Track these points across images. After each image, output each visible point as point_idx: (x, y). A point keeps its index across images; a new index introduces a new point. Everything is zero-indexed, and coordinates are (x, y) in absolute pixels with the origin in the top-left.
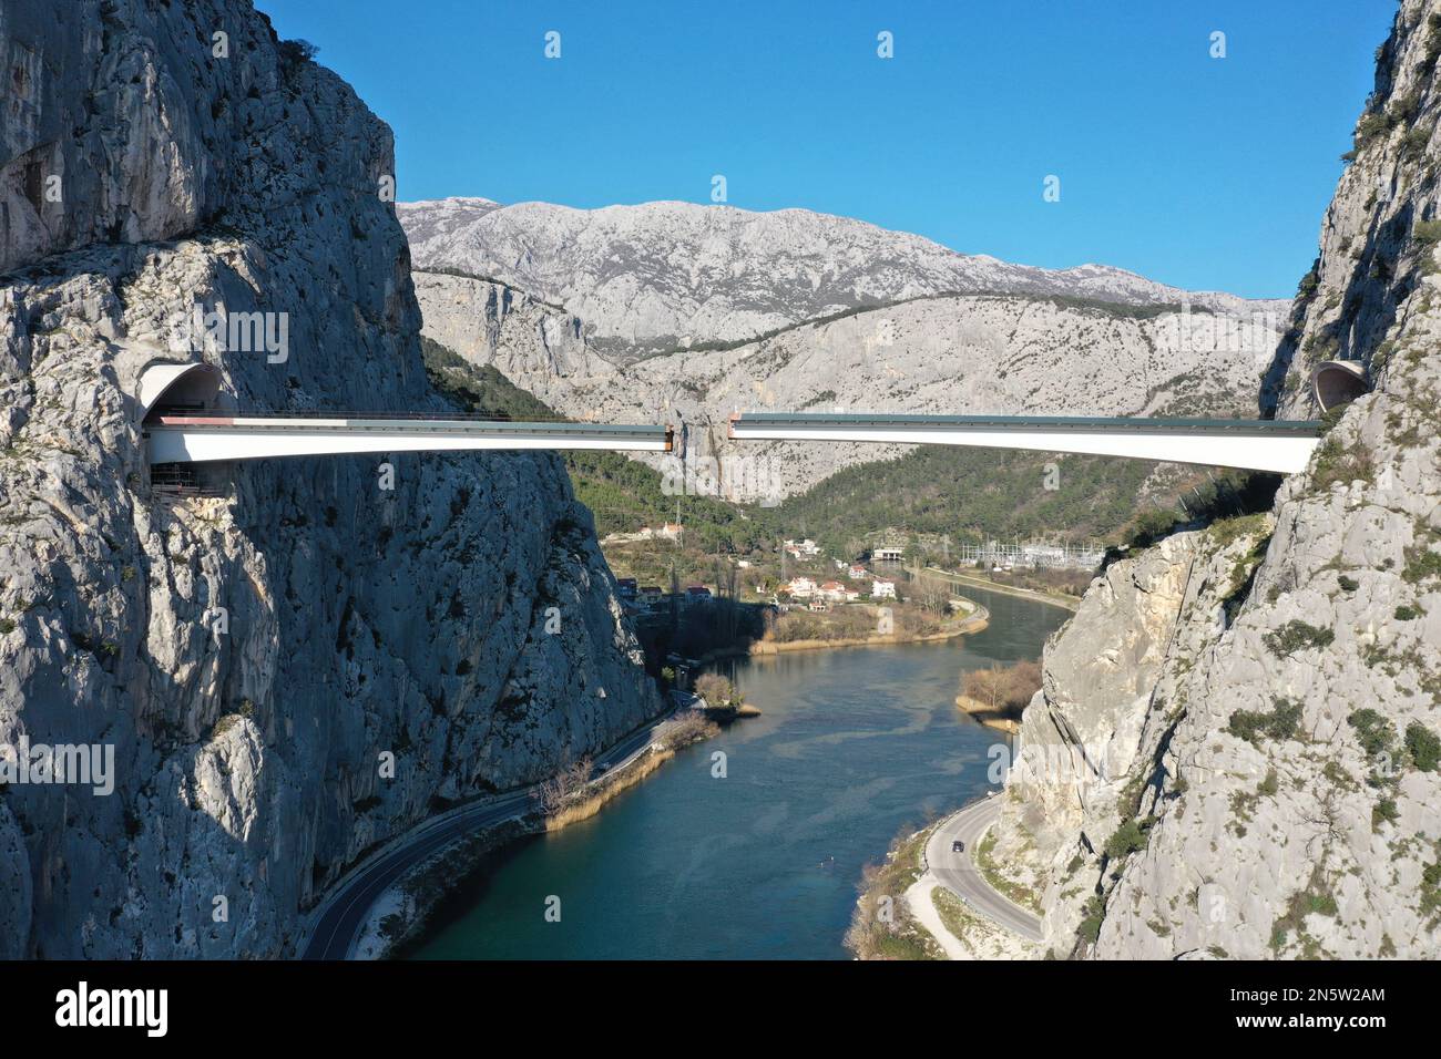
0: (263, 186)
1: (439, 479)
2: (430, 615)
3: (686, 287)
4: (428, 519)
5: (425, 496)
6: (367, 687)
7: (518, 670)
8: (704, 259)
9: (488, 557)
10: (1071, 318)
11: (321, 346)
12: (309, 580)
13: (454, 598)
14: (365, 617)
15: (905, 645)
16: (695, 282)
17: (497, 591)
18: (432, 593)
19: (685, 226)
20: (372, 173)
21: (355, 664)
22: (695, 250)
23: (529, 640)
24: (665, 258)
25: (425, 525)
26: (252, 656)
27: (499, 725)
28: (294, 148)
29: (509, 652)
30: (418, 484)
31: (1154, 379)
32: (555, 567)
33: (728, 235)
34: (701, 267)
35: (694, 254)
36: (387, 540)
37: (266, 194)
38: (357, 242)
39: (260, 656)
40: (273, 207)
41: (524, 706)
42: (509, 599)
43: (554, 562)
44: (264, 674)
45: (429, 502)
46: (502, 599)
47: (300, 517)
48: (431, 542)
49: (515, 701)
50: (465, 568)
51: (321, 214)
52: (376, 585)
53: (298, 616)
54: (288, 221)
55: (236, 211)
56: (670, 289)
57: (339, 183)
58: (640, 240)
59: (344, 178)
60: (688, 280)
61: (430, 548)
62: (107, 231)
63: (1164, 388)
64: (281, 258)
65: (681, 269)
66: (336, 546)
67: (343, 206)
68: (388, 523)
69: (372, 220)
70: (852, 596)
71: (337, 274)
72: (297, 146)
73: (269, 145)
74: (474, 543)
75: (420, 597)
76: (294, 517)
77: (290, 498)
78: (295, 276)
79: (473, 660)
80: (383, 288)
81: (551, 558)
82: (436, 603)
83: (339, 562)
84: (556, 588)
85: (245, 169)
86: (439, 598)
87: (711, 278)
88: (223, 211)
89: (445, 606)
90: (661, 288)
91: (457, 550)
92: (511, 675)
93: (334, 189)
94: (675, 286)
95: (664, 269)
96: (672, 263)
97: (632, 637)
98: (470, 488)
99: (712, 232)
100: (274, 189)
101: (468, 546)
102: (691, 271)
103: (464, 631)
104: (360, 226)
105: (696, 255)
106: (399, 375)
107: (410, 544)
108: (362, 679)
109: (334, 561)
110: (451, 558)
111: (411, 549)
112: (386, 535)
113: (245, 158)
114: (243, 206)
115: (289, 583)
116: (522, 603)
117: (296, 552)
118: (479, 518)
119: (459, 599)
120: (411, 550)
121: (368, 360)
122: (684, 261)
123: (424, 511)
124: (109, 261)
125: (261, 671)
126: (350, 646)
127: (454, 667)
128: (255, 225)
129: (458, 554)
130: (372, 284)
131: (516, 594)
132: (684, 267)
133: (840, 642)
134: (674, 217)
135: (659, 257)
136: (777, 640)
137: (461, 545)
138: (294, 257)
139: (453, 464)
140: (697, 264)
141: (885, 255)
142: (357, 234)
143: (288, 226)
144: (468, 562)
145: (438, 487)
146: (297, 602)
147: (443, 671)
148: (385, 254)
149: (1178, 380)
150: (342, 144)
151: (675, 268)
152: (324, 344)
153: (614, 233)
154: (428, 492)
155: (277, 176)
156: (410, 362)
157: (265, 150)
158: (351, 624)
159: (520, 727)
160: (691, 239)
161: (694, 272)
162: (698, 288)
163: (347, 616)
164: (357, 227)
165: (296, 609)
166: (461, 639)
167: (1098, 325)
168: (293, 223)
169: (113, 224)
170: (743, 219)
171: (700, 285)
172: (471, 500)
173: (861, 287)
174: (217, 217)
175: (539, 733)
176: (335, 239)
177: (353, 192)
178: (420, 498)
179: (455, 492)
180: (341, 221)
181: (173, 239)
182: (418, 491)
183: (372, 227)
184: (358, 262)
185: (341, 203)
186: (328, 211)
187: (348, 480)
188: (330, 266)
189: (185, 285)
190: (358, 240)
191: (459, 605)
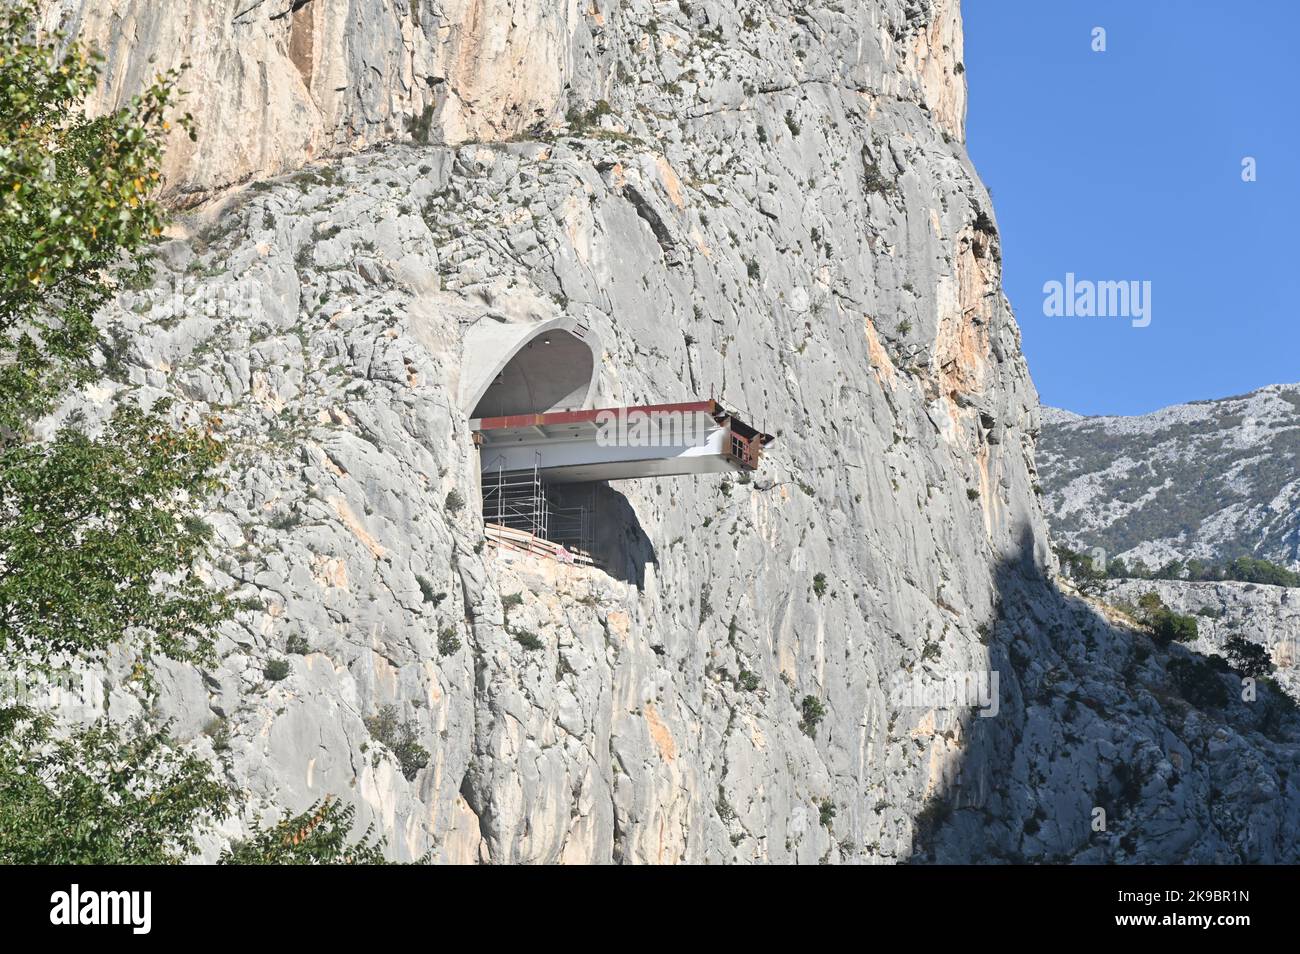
0: (682, 70)
1: (1069, 738)
4: (1041, 814)
5: (1033, 767)
11: (791, 377)
20: (909, 58)
25: (1031, 828)
28: (742, 2)
30: (1018, 740)
36: (937, 826)
37: (686, 87)
38: (876, 198)
40: (698, 111)
45: (1043, 779)
47: (744, 674)
51: (795, 131)
54: (727, 139)
55: (628, 114)
59: (849, 67)
62: (412, 123)
64: (713, 200)
66: (820, 778)
67: (845, 127)
69: (907, 153)
71: (828, 248)
76: (734, 671)
77: (726, 632)
78: (741, 237)
83: (827, 812)
85: (646, 40)
88: (602, 108)
93: (826, 91)
98: (1145, 767)
100: (702, 77)
106: (972, 495)
109: (816, 807)
113: (645, 21)
114: (642, 107)
115: (722, 790)
117: (736, 732)
118: (1168, 833)
121: (897, 439)
123: (1030, 794)
124: (414, 170)
128: (664, 141)
130: (908, 287)
138: (740, 202)
139: (1102, 713)
142: (872, 182)
143: (727, 148)
145: (1066, 755)
146: (736, 828)
148: (936, 226)
152: (798, 375)
154: (1041, 761)
155: (707, 54)
156: (1003, 483)
157: (685, 7)
164: (874, 168)
168: (738, 142)
169: (420, 113)
172: (1145, 790)
174: (593, 117)
176: (825, 181)
177: (866, 97)
178: (1020, 769)
179: (1106, 770)
180: (840, 151)
181: (518, 138)
182: (1017, 753)
183: (908, 167)
184: (878, 242)
185: (840, 119)
186: (811, 129)
187: (847, 654)
188: (814, 231)
189: (540, 209)
190: (877, 195)
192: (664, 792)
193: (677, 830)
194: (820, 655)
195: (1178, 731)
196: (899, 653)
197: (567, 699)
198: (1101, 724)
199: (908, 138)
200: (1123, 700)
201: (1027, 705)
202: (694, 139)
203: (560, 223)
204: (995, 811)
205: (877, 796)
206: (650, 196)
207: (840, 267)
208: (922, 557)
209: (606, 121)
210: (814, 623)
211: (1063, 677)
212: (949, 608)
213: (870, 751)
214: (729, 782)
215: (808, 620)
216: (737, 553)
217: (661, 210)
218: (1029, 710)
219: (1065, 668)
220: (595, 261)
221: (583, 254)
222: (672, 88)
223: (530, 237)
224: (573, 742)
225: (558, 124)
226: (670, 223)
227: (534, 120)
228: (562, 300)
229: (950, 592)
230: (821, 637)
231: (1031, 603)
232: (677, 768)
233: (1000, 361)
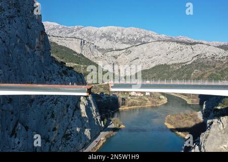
2: (45, 118)
3: (114, 40)
6: (20, 145)
7: (69, 127)
9: (62, 102)
10: (179, 45)
14: (22, 124)
15: (152, 107)
17: (64, 110)
18: (46, 113)
19: (114, 30)
21: (17, 139)
23: (72, 120)
24: (111, 35)
27: (64, 141)
28: (8, 6)
29: (66, 124)
31: (194, 55)
33: (121, 32)
34: (117, 37)
38: (29, 30)
41: (70, 136)
42: (67, 111)
49: (68, 135)
51: (16, 22)
52: (28, 114)
57: (24, 15)
58: (107, 32)
59: (26, 14)
61: (46, 101)
63: (195, 57)
66: (11, 108)
67: (24, 21)
68: (33, 98)
70: (142, 95)
71: (19, 37)
72: (10, 5)
75: (42, 115)
79: (57, 127)
80: (35, 41)
82: (47, 115)
83: (12, 113)
86: (48, 113)
87: (118, 39)
89: (50, 115)
90: (110, 40)
92: (67, 128)
93: (22, 17)
94: (112, 40)
97: (98, 113)
99: (118, 31)
101: (57, 100)
103: (54, 121)
104: (29, 26)
105: (116, 35)
108: (19, 143)
109: (10, 113)
110: (52, 103)
112: (32, 101)
116: (71, 111)
120: (40, 103)
121: (29, 58)
122: (114, 36)
126: (16, 134)
127: (52, 129)
129: (54, 102)
130: (32, 39)
133: (140, 106)
136: (129, 106)
137: (55, 100)
141: (147, 35)
142: (28, 28)
144: (56, 104)
147: (49, 131)
148: (36, 33)
149: (197, 55)
150: (25, 6)
151: (112, 37)
153: (103, 31)
158: (17, 128)
159: (69, 141)
160: (115, 32)
161: (115, 38)
163: (16, 125)
166: (54, 123)
167: (184, 46)
170: (124, 29)
171: (116, 40)
173: (143, 40)
175: (73, 142)
183: (33, 26)
188: (17, 35)
191: (53, 115)
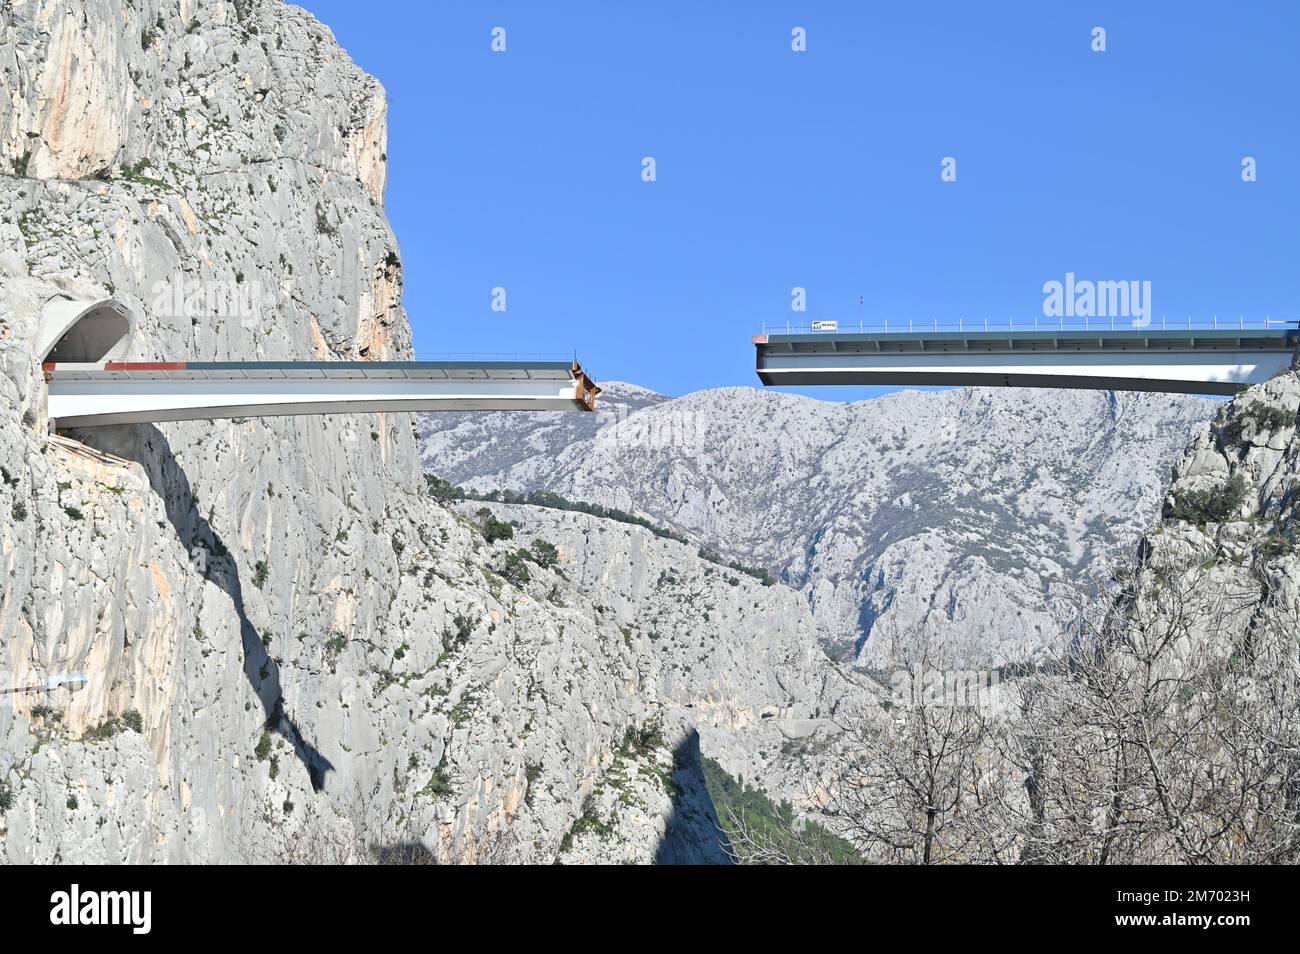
0: (200, 143)
1: (427, 598)
2: (399, 784)
3: (1057, 560)
4: (406, 646)
5: (402, 615)
8: (1098, 501)
12: (224, 622)
13: (437, 770)
16: (1077, 551)
17: (507, 777)
19: (1058, 431)
20: (351, 148)
21: (280, 787)
22: (1079, 482)
24: (1011, 500)
25: (399, 654)
26: (148, 662)
28: (243, 101)
30: (394, 597)
32: (616, 784)
33: (1155, 449)
34: (1091, 518)
35: (1075, 492)
36: (339, 651)
37: (202, 154)
39: (159, 664)
40: (209, 171)
42: (529, 800)
43: (613, 777)
44: (160, 689)
45: (408, 623)
46: (516, 796)
48: (408, 679)
50: (458, 727)
51: (273, 189)
52: (319, 705)
53: (206, 661)
54: (228, 191)
55: (162, 169)
56: (1022, 564)
57: (303, 156)
58: (957, 462)
59: (311, 150)
60: (1062, 547)
61: (404, 685)
62: (15, 162)
64: (216, 230)
65: (1045, 522)
66: (263, 615)
67: (306, 189)
68: (342, 629)
69: (346, 210)
71: (290, 267)
72: (247, 99)
73: (210, 94)
74: (476, 695)
75: (383, 747)
78: (233, 256)
80: (356, 307)
81: (609, 770)
82: (409, 770)
84: (614, 814)
85: (177, 121)
87: (1114, 541)
88: (146, 163)
89: (423, 778)
90: (1001, 565)
91: (446, 701)
94: (1033, 558)
95: (1009, 523)
96: (1027, 510)
98: (474, 619)
99: (1119, 441)
100: (213, 148)
101: (467, 698)
102: (1069, 528)
104: (329, 217)
105: (1081, 496)
106: (375, 436)
107: (375, 669)
108: (288, 807)
110: (437, 710)
111: (375, 677)
112: (339, 643)
113: (178, 108)
114: (172, 165)
115: (198, 620)
118: (487, 662)
119: (447, 770)
122: (1053, 506)
123: (399, 633)
124: (15, 194)
125: (158, 685)
126: (274, 762)
128: (186, 188)
129: (448, 707)
130: (341, 298)
131: (540, 793)
132: (1054, 520)
134: (1033, 413)
135: (999, 497)
137: (455, 696)
138: (235, 233)
139: (449, 583)
140: (1081, 513)
142: (323, 227)
143: (227, 197)
144: (462, 720)
145: (425, 608)
148: (362, 259)
150: (311, 103)
151: (1033, 522)
153: (900, 448)
154: (408, 611)
155: (218, 133)
157: (205, 101)
160: (1070, 459)
161: (1076, 527)
162: (1083, 563)
164: (324, 218)
165: (205, 654)
168: (235, 193)
169: (21, 156)
170: (1186, 414)
171: (1088, 557)
172: (473, 633)
174: (139, 168)
176: (291, 223)
177: (321, 170)
178: (394, 616)
179: (450, 619)
180: (302, 204)
181: (87, 178)
182: (393, 606)
183: (346, 218)
184: (323, 267)
185: (304, 184)
186: (284, 188)
187: (287, 535)
188: (282, 256)
189: (99, 226)
190: (325, 236)
191: (444, 779)
192: (159, 620)
193: (166, 644)
194: (268, 535)
195: (496, 596)
196: (319, 536)
197: (97, 554)
198: (447, 588)
199: (347, 200)
200: (463, 575)
201: (401, 575)
202: (206, 189)
203: (112, 237)
204: (376, 641)
205: (300, 628)
206: (174, 223)
207: (297, 281)
208: (339, 475)
209: (148, 172)
210: (266, 514)
211: (425, 558)
212: (355, 508)
213: (297, 599)
214: (202, 615)
215: (260, 511)
216: (218, 464)
217: (181, 233)
218: (403, 578)
219: (427, 552)
220: (134, 264)
221: (127, 259)
222: (191, 153)
223: (92, 244)
224: (100, 582)
225: (116, 172)
226: (186, 242)
227: (99, 166)
228: (111, 289)
229: (356, 499)
230: (270, 523)
231: (407, 509)
232: (170, 603)
233: (398, 350)
